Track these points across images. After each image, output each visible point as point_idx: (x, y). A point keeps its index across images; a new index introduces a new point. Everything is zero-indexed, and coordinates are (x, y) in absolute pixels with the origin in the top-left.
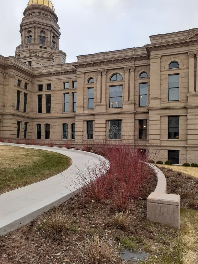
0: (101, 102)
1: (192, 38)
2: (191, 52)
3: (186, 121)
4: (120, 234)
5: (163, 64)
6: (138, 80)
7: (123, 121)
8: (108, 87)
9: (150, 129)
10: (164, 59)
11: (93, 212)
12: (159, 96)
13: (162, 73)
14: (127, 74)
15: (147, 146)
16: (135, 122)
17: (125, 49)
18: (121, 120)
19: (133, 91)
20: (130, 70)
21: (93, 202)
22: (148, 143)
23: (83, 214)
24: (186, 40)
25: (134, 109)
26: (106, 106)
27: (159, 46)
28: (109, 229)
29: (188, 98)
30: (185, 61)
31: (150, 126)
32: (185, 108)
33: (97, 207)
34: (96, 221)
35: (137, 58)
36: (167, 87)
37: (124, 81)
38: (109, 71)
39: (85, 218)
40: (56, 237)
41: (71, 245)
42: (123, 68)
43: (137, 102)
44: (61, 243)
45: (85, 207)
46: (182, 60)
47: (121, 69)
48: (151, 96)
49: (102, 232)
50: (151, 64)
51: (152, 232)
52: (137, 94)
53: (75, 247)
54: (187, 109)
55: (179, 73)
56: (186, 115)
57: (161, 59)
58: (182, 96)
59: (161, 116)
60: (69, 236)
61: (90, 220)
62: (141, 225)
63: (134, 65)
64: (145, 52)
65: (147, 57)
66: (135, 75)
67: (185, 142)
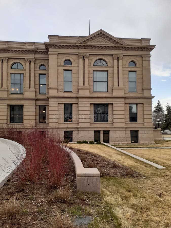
0: (2, 88)
1: (81, 43)
2: (80, 54)
3: (77, 108)
4: (64, 206)
5: (59, 61)
6: (37, 70)
7: (24, 106)
8: (9, 74)
9: (49, 114)
10: (60, 56)
11: (33, 193)
12: (57, 87)
13: (59, 68)
14: (28, 64)
15: (47, 128)
16: (36, 107)
17: (25, 42)
18: (23, 105)
19: (34, 79)
20: (30, 61)
21: (28, 184)
22: (48, 126)
23: (24, 196)
24: (77, 44)
25: (35, 96)
26: (8, 91)
27: (53, 45)
28: (53, 204)
29: (79, 90)
30: (76, 61)
31: (49, 111)
32: (77, 98)
33: (34, 188)
34: (39, 200)
35: (36, 52)
36: (63, 80)
37: (25, 71)
38: (10, 59)
39: (29, 200)
40: (13, 222)
41: (30, 226)
42: (24, 59)
43: (38, 90)
44: (20, 226)
45: (23, 190)
46: (74, 59)
47: (22, 59)
48: (50, 86)
49: (49, 208)
50: (49, 59)
51: (85, 200)
52: (37, 83)
53: (34, 226)
54: (78, 99)
55: (72, 70)
56: (78, 104)
57: (58, 56)
58: (75, 88)
59: (58, 103)
60: (24, 218)
61: (34, 201)
62: (75, 196)
63: (35, 57)
64: (44, 48)
65: (46, 52)
66: (36, 66)
67: (76, 125)
